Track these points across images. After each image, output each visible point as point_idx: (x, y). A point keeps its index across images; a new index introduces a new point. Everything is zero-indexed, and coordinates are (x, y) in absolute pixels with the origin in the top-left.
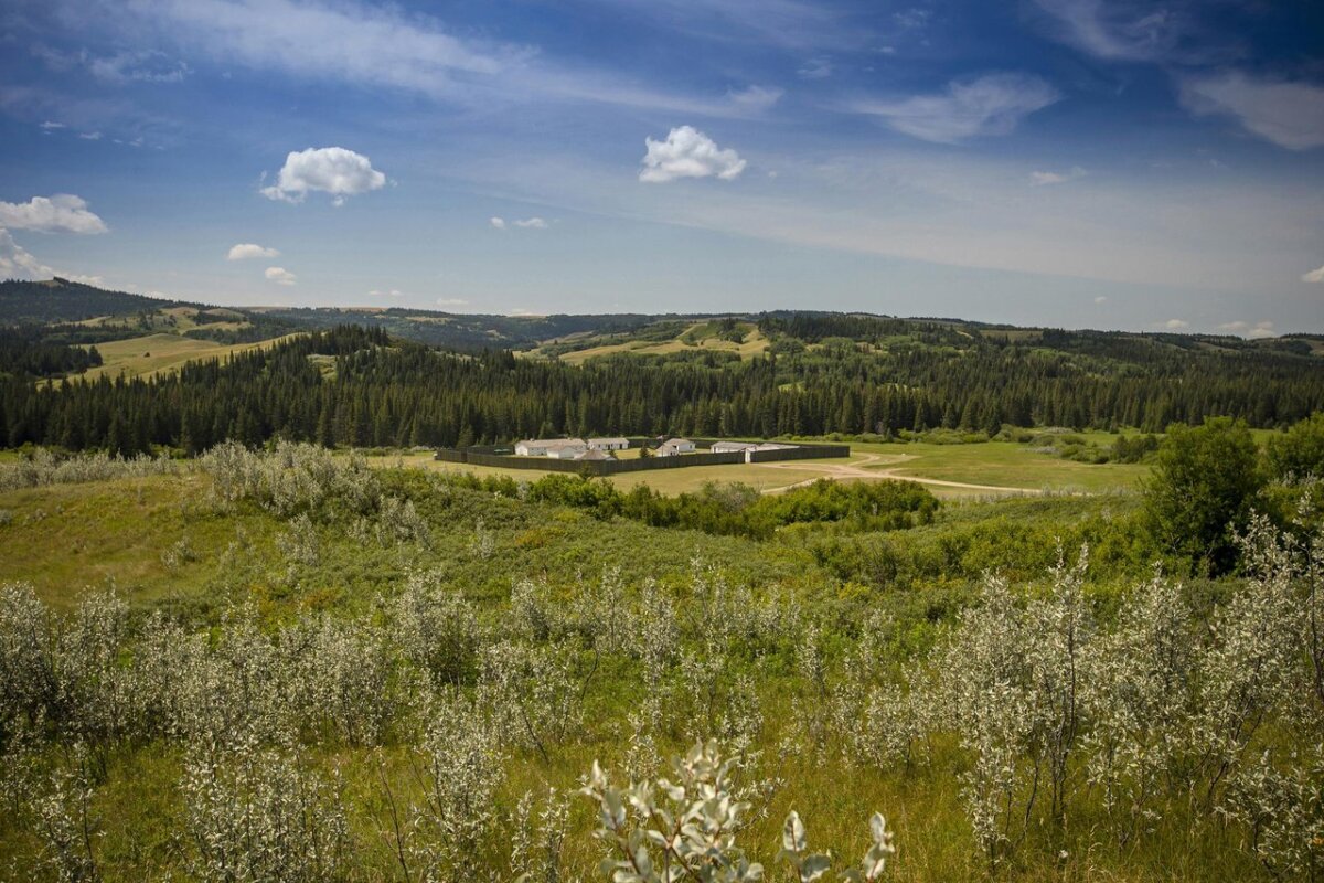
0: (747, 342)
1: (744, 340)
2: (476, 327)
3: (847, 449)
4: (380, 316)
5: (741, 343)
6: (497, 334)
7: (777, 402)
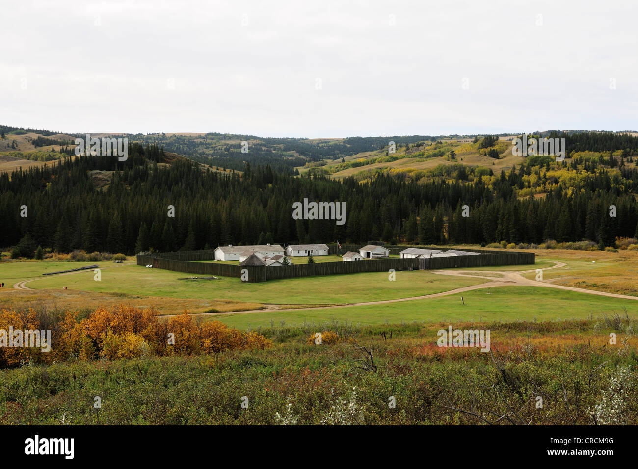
0: (504, 157)
1: (500, 156)
2: (280, 148)
3: (532, 256)
4: (199, 140)
5: (498, 158)
6: (296, 155)
7: (498, 211)
